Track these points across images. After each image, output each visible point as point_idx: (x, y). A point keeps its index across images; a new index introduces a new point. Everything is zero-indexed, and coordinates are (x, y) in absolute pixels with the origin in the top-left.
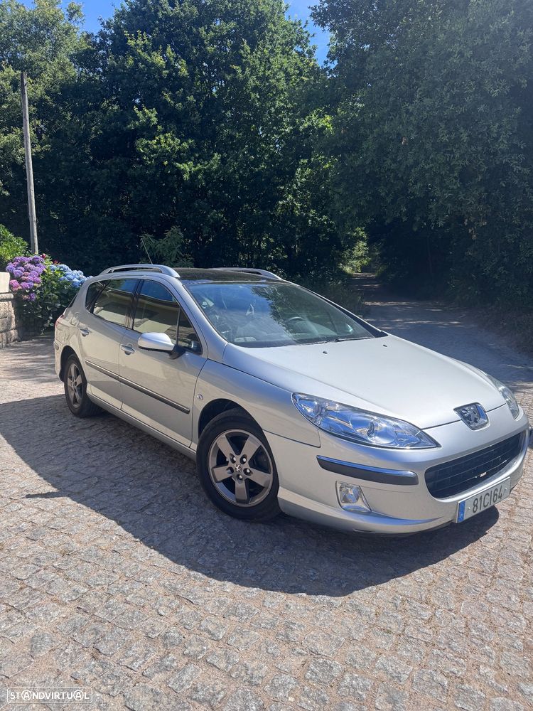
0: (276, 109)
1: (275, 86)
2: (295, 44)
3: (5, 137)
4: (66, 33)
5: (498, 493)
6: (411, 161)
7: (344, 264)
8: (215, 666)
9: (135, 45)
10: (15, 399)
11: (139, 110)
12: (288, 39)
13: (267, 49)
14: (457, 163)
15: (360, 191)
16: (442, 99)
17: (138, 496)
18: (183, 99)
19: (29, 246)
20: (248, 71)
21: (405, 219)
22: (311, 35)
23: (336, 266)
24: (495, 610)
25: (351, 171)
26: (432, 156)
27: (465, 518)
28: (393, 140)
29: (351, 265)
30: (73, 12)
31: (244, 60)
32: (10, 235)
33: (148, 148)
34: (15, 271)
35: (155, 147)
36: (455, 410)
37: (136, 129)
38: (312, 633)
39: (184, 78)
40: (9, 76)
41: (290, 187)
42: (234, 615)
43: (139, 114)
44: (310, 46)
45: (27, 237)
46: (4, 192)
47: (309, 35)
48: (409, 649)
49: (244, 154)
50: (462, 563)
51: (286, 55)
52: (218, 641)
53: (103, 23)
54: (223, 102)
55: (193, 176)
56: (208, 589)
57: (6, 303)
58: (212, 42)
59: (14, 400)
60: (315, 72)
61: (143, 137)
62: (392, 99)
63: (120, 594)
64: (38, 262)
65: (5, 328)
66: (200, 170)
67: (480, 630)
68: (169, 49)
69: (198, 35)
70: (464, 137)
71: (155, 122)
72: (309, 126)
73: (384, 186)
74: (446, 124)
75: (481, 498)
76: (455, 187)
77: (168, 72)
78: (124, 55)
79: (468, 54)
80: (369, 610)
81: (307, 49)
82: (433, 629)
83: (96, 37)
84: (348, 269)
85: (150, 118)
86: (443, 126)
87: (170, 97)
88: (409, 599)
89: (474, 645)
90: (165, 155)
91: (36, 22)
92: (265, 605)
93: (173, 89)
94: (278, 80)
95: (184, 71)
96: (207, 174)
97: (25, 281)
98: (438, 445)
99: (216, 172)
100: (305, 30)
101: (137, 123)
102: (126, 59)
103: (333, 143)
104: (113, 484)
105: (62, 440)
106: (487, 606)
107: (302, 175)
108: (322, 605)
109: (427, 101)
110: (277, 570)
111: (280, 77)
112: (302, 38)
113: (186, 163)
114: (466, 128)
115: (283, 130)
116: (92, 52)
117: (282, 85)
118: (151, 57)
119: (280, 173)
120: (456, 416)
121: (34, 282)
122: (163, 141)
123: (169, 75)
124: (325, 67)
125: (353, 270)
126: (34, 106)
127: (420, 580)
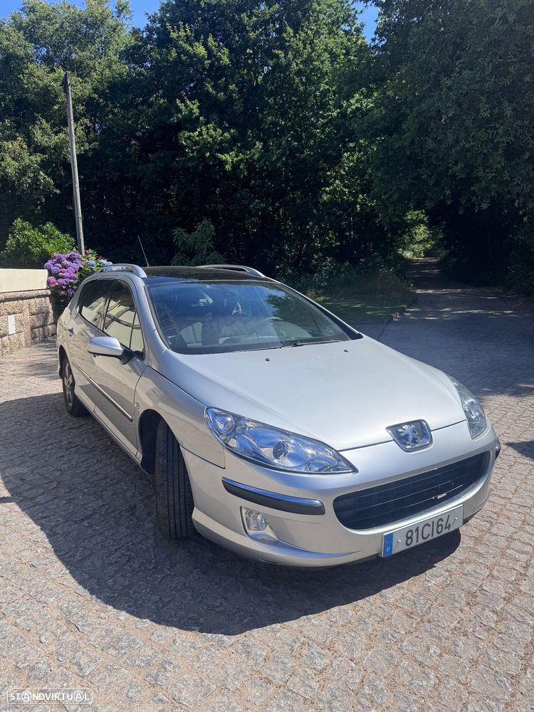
0: (322, 92)
1: (319, 68)
2: (342, 23)
3: (57, 137)
4: (114, 30)
5: (444, 523)
6: (450, 140)
7: (404, 249)
8: (65, 708)
9: (178, 37)
10: (25, 396)
11: (181, 102)
12: (334, 18)
13: (311, 30)
14: (501, 140)
15: (401, 174)
16: (483, 70)
17: (86, 504)
18: (225, 89)
19: (76, 243)
20: (290, 56)
21: (449, 202)
22: (359, 12)
23: (395, 251)
24: (405, 663)
25: (390, 153)
26: (473, 134)
27: (394, 552)
28: (434, 119)
29: (413, 250)
30: (121, 9)
31: (287, 44)
32: (57, 232)
33: (190, 140)
34: (52, 268)
35: (197, 139)
36: (388, 428)
37: (179, 122)
38: (185, 676)
39: (226, 67)
40: (60, 77)
41: (337, 173)
42: (114, 647)
43: (182, 106)
44: (358, 23)
45: (74, 234)
46: (55, 191)
47: (356, 12)
48: (282, 705)
49: (288, 140)
50: (392, 600)
51: (332, 36)
52: (83, 677)
53: (150, 18)
54: (267, 88)
55: (235, 166)
56: (102, 615)
57: (43, 299)
58: (255, 28)
59: (21, 397)
60: (363, 49)
61: (186, 129)
62: (433, 74)
63: (14, 615)
64: (75, 259)
65: (42, 323)
66: (242, 160)
67: (374, 688)
68: (210, 39)
69: (240, 22)
70: (508, 111)
71: (197, 114)
72: (356, 108)
73: (426, 168)
74: (488, 97)
75: (417, 530)
76: (499, 166)
77: (209, 61)
78: (167, 48)
79: (512, 18)
80: (259, 652)
81: (355, 26)
82: (322, 682)
83: (143, 31)
84: (408, 255)
85: (192, 109)
86: (484, 100)
87: (213, 87)
88: (310, 643)
89: (359, 707)
90: (206, 146)
91: (85, 22)
92: (152, 638)
93: (215, 79)
94: (322, 62)
95: (226, 60)
96: (250, 164)
97: (62, 277)
98: (355, 470)
99: (259, 160)
100: (352, 7)
101: (179, 115)
102: (169, 53)
103: (375, 125)
104: (68, 490)
105: (45, 440)
106: (397, 656)
107: (349, 159)
108: (211, 643)
109: (466, 73)
110: (185, 597)
111: (324, 58)
112: (350, 16)
113: (228, 153)
114: (511, 102)
115: (330, 113)
116: (140, 47)
117: (327, 67)
118: (193, 48)
119: (327, 158)
120: (387, 435)
121: (70, 279)
122: (204, 132)
123: (212, 65)
124: (373, 44)
125: (414, 255)
126: (82, 105)
127: (334, 619)
